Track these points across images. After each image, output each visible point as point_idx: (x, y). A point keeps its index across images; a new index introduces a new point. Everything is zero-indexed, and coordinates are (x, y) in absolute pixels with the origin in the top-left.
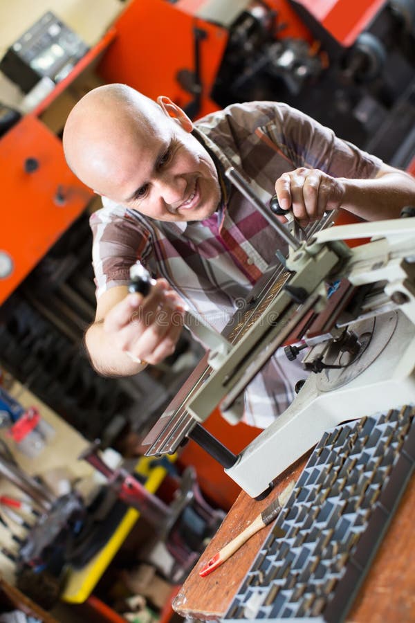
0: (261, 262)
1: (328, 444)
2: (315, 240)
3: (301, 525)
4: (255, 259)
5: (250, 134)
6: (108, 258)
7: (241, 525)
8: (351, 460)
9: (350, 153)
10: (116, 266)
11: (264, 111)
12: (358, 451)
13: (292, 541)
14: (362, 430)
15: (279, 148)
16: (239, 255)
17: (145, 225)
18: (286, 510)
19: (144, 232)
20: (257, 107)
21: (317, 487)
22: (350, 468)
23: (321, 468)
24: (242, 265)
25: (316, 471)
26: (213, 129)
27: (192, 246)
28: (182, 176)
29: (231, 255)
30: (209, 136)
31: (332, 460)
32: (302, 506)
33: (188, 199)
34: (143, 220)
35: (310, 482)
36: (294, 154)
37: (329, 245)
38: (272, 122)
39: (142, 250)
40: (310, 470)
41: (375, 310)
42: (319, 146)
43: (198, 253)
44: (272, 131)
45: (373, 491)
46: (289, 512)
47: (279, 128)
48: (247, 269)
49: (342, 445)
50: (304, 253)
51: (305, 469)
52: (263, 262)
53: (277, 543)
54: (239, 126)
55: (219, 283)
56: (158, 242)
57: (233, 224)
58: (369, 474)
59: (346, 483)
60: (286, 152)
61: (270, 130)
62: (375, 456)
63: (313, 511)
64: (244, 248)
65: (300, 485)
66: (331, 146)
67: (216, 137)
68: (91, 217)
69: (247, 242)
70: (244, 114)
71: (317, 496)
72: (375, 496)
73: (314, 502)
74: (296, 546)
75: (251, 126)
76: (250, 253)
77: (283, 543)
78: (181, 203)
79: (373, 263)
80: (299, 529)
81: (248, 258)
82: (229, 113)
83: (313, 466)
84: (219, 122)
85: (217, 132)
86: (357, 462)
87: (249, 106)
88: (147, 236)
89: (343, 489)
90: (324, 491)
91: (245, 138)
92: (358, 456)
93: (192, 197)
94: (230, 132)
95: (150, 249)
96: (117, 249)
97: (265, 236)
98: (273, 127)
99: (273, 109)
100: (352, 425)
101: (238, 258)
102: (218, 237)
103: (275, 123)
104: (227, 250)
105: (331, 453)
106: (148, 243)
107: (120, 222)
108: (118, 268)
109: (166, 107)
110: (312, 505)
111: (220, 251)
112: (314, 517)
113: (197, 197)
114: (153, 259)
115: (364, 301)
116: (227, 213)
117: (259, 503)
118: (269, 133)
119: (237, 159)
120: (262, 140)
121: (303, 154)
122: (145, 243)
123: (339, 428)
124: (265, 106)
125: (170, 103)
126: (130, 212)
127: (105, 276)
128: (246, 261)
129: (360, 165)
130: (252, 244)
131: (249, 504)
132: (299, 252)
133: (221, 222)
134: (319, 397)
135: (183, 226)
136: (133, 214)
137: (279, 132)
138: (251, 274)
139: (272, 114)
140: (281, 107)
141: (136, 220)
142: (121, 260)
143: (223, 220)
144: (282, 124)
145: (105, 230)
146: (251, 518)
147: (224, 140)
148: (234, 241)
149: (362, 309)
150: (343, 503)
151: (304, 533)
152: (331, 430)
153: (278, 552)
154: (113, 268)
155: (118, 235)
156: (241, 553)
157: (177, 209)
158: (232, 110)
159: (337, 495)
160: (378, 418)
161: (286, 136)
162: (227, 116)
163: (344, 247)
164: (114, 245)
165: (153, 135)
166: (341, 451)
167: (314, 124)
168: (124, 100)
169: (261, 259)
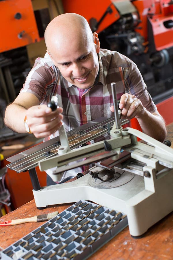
0: (89, 116)
1: (80, 206)
2: (127, 130)
3: (54, 233)
4: (88, 114)
5: (117, 67)
6: (35, 80)
7: (26, 214)
8: (87, 220)
9: (148, 99)
10: (35, 85)
11: (127, 62)
12: (92, 218)
13: (47, 238)
14: (97, 210)
15: (124, 80)
16: (83, 109)
17: (56, 75)
18: (50, 223)
19: (54, 78)
20: (126, 59)
21: (68, 222)
22: (86, 223)
23: (73, 214)
24: (82, 113)
25: (70, 214)
26: (104, 56)
27: (69, 95)
28: (85, 68)
29: (80, 106)
30: (102, 58)
31: (79, 214)
32: (58, 225)
33: (81, 78)
34: (56, 73)
35: (65, 217)
36: (128, 85)
37: (131, 135)
38: (128, 68)
39: (49, 84)
40: (68, 212)
41: (131, 170)
42: (139, 89)
43: (69, 98)
44: (126, 71)
45: (91, 240)
46: (51, 224)
47: (129, 72)
48: (82, 115)
49: (86, 211)
50: (120, 132)
51: (65, 210)
52: (90, 117)
53: (40, 235)
54: (114, 62)
55: (69, 114)
56: (56, 85)
57: (89, 96)
58: (93, 231)
59: (81, 229)
60: (125, 83)
61: (125, 70)
62: (98, 225)
63: (62, 231)
64: (87, 107)
65: (61, 215)
66: (143, 92)
67: (104, 60)
68: (37, 58)
69: (89, 106)
70: (119, 58)
71: (66, 226)
72: (91, 242)
73: (63, 227)
74: (48, 241)
75: (119, 65)
76: (88, 110)
77: (43, 236)
78: (78, 78)
79: (145, 154)
80: (53, 235)
81: (86, 112)
82: (114, 54)
83: (70, 211)
84: (108, 55)
85: (105, 59)
86: (89, 222)
87: (122, 56)
88: (54, 80)
89: (79, 230)
90: (70, 226)
91: (114, 68)
92: (91, 220)
93: (83, 78)
94: (110, 61)
95: (52, 86)
96: (40, 79)
97: (97, 108)
98: (127, 70)
99: (131, 64)
100: (94, 205)
101: (82, 110)
102: (80, 97)
103: (128, 70)
104: (80, 104)
105: (80, 211)
106: (53, 83)
107: (47, 68)
108: (36, 86)
109: (95, 38)
110: (62, 228)
111: (77, 103)
112: (61, 234)
113: (85, 80)
114: (51, 90)
115: (130, 164)
116: (89, 91)
117: (38, 210)
118: (124, 72)
119: (106, 73)
120: (119, 72)
121: (131, 87)
122: (52, 82)
123: (88, 203)
124: (129, 60)
125: (97, 37)
126: (53, 67)
127: (29, 86)
128: (85, 112)
129: (149, 105)
130: (90, 108)
131: (33, 208)
132: (117, 130)
133: (85, 92)
134: (87, 186)
135: (70, 85)
136: (54, 68)
137: (128, 74)
138: (83, 118)
139: (129, 65)
140: (134, 65)
141: (54, 71)
142: (39, 84)
143: (87, 92)
144: (131, 72)
145: (40, 67)
146: (32, 214)
147: (106, 63)
148: (85, 102)
149: (127, 166)
150: (76, 236)
151: (54, 238)
152: (84, 201)
153: (39, 238)
154: (34, 85)
155: (44, 73)
156: (21, 226)
157: (74, 79)
158: (115, 53)
159: (75, 231)
160: (106, 209)
161: (129, 77)
162: (112, 55)
163: (136, 140)
164: (39, 76)
165: (85, 46)
166: (84, 213)
167: (142, 79)
168: (83, 25)
169: (90, 115)
